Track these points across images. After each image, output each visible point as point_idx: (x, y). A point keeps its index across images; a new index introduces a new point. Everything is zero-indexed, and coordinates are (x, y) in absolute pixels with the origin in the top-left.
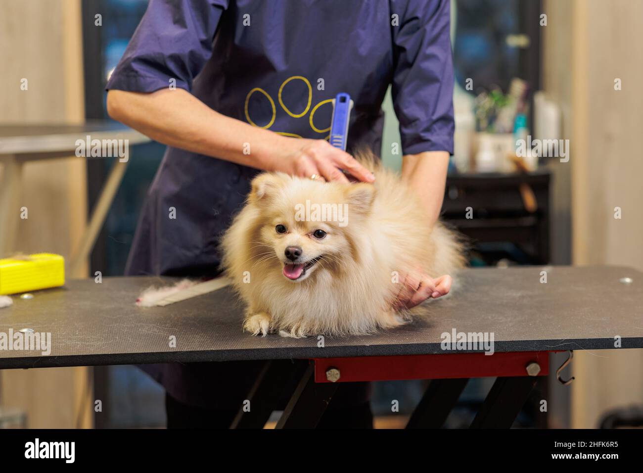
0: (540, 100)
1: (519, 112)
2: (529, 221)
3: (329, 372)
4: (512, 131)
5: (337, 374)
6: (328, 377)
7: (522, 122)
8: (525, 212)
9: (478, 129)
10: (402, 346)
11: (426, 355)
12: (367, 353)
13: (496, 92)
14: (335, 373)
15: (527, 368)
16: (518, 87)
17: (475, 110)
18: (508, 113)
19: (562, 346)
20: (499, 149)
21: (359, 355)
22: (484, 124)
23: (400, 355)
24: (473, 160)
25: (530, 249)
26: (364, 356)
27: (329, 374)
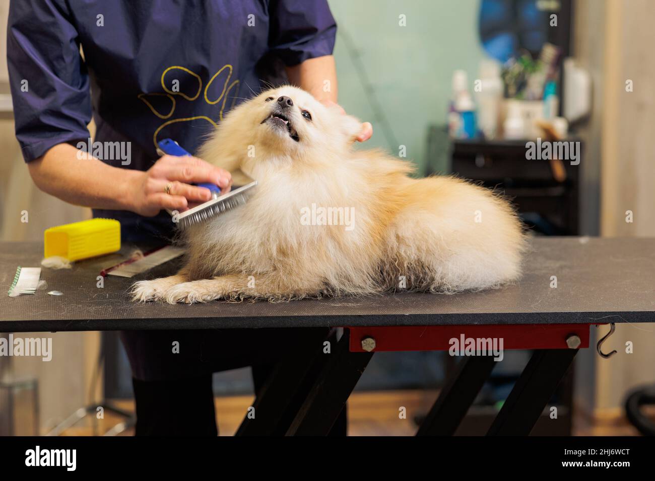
0: (570, 66)
1: (549, 79)
2: (557, 191)
3: (365, 341)
4: (542, 98)
5: (372, 343)
6: (363, 346)
7: (552, 88)
8: (553, 182)
9: (506, 95)
10: (442, 316)
11: (467, 325)
12: (406, 322)
13: (526, 58)
14: (371, 342)
15: (567, 341)
16: (549, 52)
17: (504, 74)
18: (537, 80)
19: (606, 319)
20: (528, 115)
21: (397, 324)
22: (512, 90)
23: (440, 325)
24: (500, 128)
25: (557, 220)
26: (403, 325)
27: (365, 343)
